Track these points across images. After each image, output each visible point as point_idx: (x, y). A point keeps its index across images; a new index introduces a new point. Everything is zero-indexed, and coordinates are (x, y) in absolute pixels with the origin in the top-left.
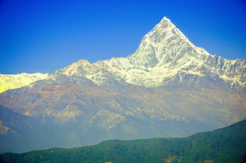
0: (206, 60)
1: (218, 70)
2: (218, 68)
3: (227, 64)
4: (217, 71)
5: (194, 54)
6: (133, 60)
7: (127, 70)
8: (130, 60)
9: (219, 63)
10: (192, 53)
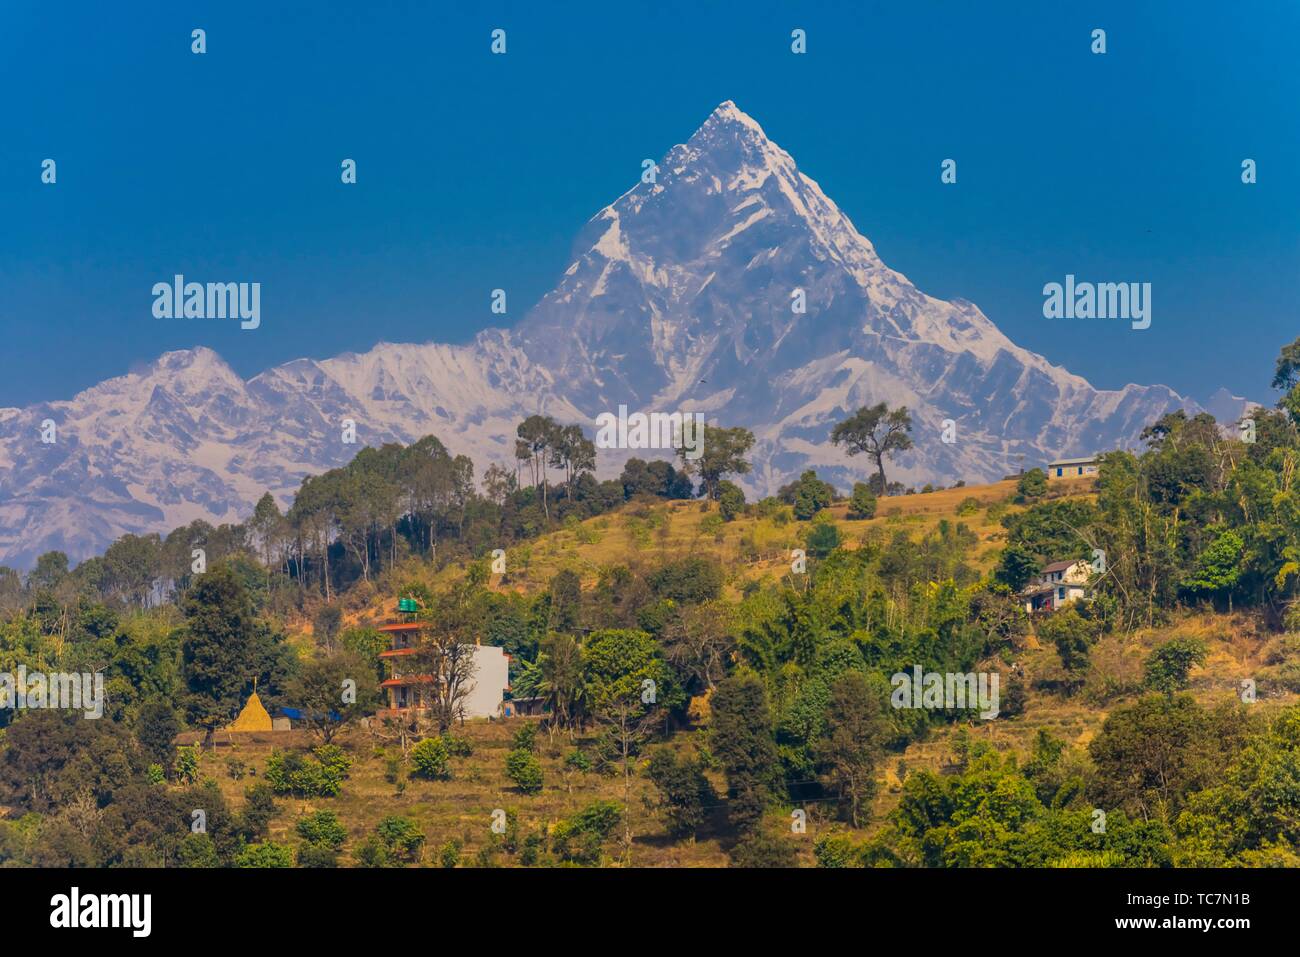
0: (941, 383)
1: (1012, 449)
2: (1009, 436)
3: (1069, 412)
4: (1005, 453)
5: (873, 338)
6: (508, 362)
7: (459, 420)
8: (485, 364)
9: (1023, 403)
10: (866, 336)
